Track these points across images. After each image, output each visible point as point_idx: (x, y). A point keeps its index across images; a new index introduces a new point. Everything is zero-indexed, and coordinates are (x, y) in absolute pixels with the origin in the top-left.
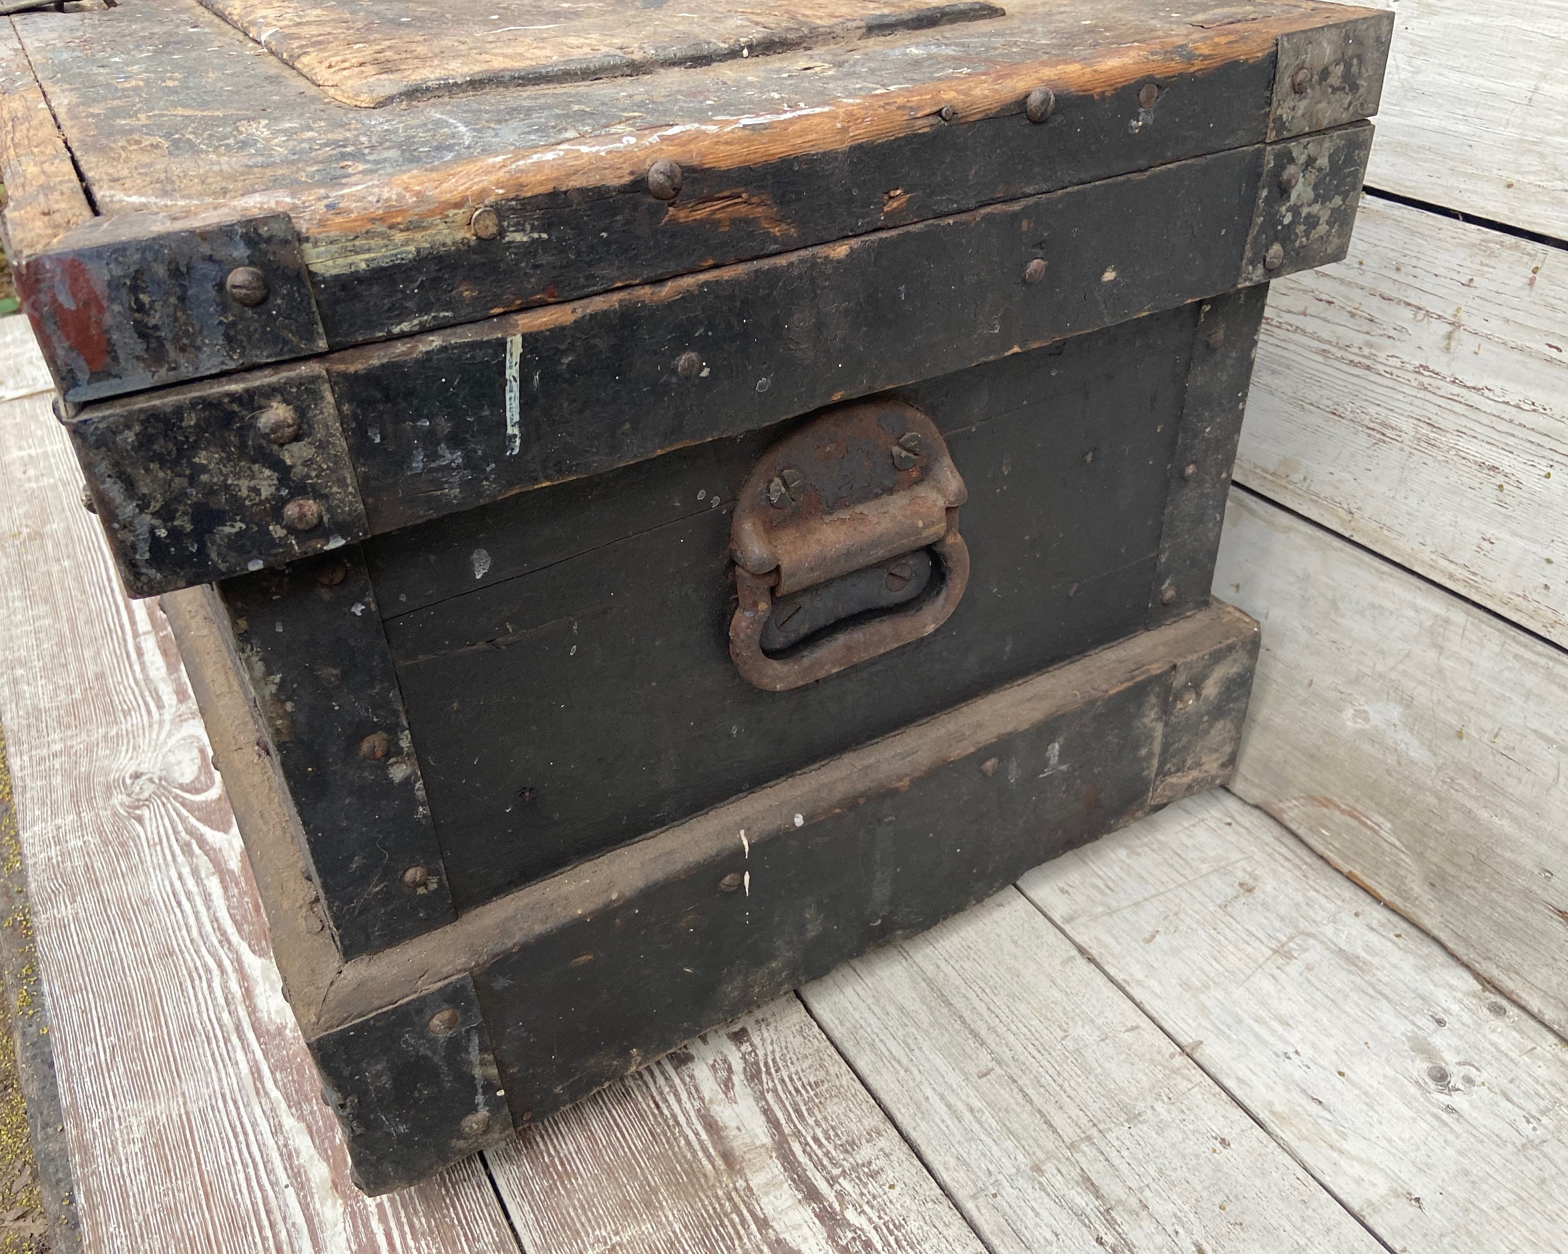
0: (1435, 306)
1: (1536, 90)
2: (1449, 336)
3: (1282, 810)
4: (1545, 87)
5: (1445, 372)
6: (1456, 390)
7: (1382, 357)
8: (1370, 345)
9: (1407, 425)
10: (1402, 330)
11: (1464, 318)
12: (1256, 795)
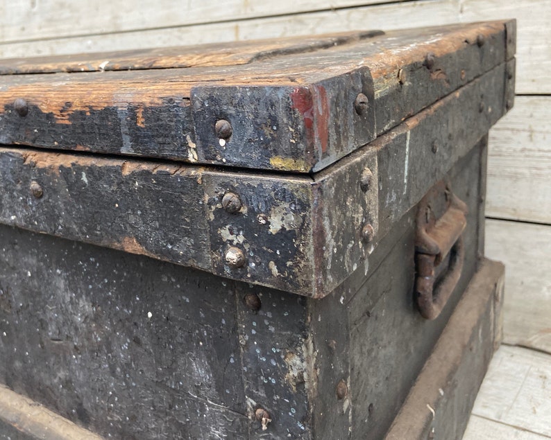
0: (521, 127)
1: (531, 49)
2: (531, 136)
3: (530, 342)
4: (534, 47)
5: (533, 148)
6: (541, 154)
7: (504, 149)
8: (497, 147)
9: (526, 171)
10: (509, 138)
11: (534, 128)
12: (515, 340)
